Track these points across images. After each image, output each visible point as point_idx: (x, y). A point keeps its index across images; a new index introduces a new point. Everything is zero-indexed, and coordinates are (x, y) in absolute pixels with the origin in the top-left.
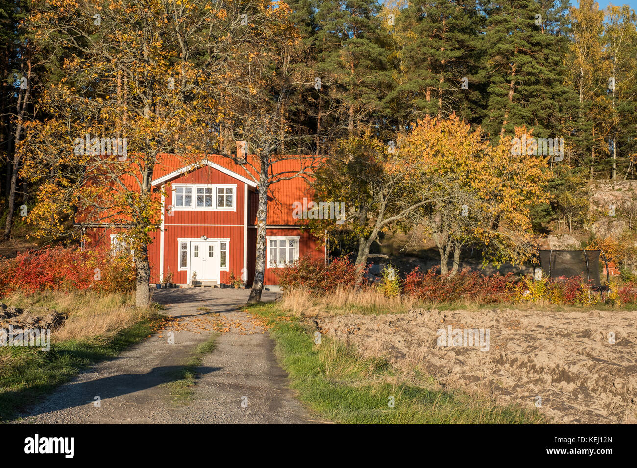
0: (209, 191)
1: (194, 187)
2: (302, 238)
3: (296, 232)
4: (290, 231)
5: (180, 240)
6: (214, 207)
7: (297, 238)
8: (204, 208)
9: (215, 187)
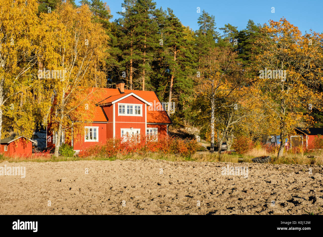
0: (132, 107)
1: (126, 105)
2: (158, 129)
3: (156, 126)
4: (154, 125)
5: (122, 129)
6: (134, 114)
7: (157, 129)
8: (130, 115)
9: (134, 105)
